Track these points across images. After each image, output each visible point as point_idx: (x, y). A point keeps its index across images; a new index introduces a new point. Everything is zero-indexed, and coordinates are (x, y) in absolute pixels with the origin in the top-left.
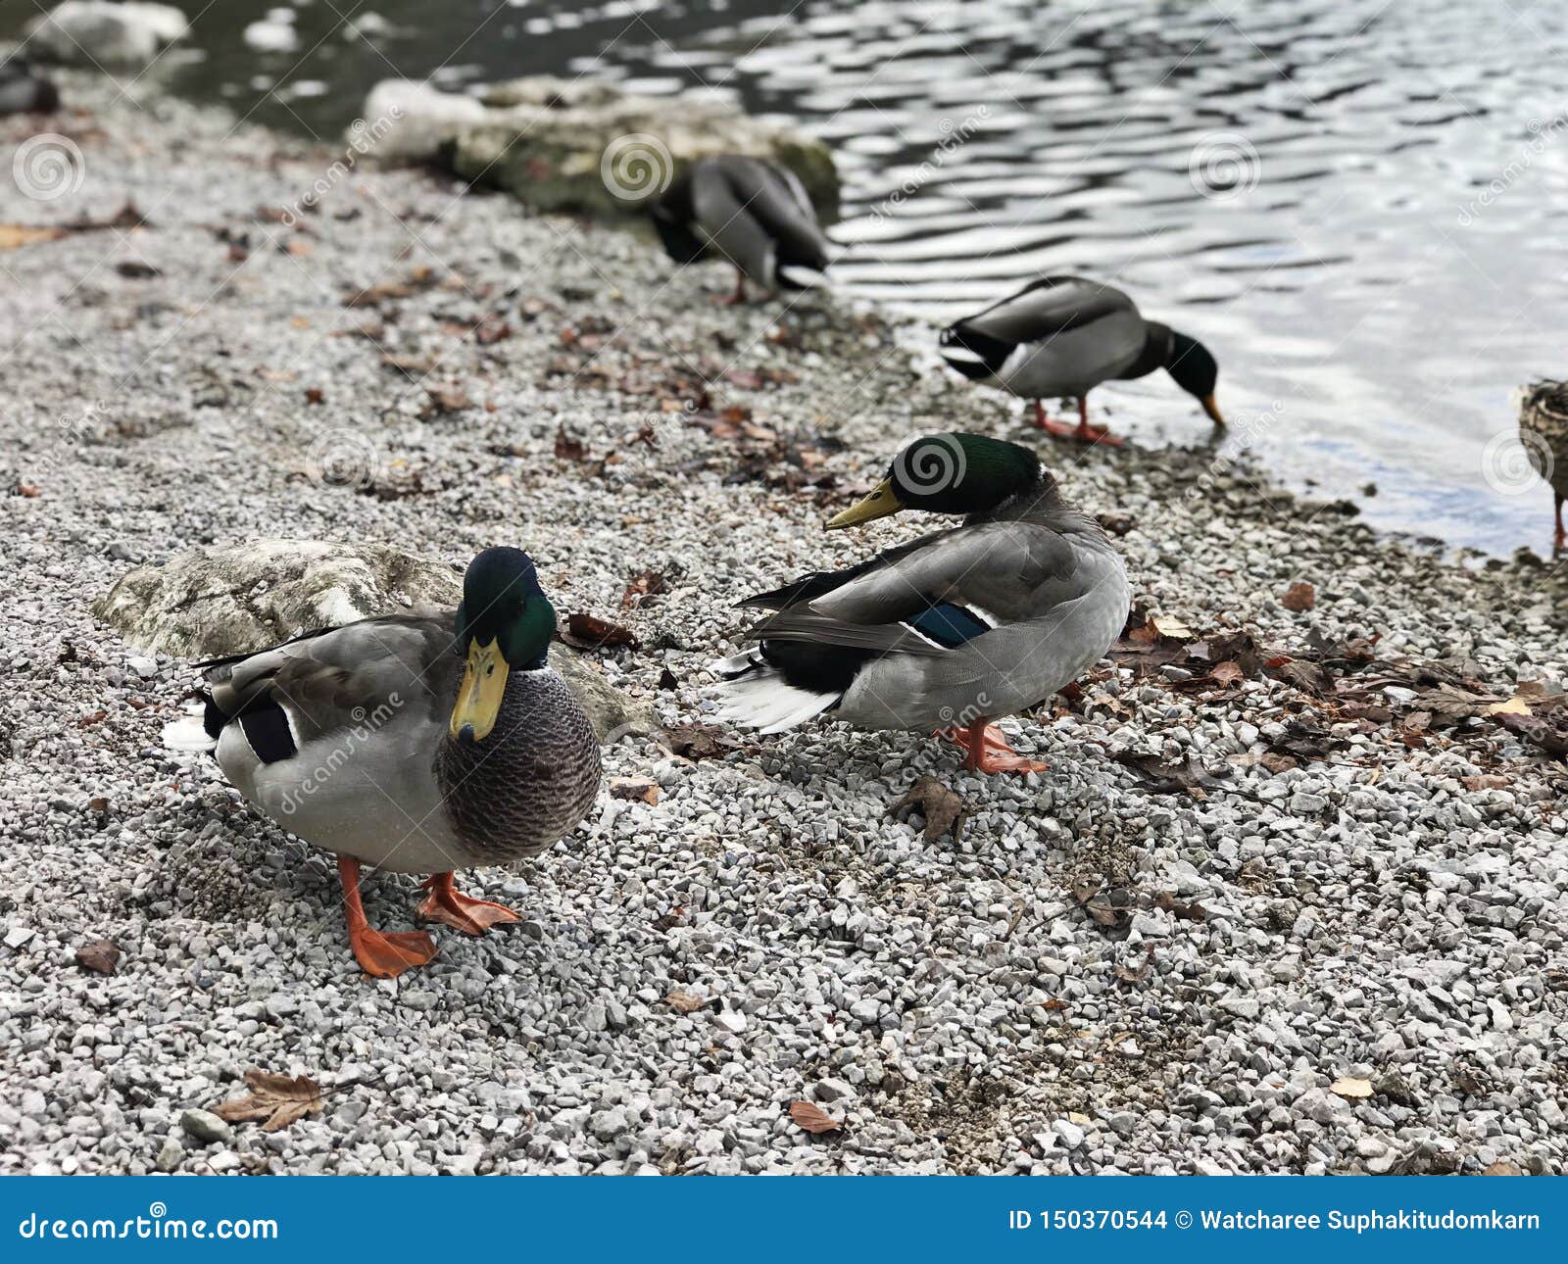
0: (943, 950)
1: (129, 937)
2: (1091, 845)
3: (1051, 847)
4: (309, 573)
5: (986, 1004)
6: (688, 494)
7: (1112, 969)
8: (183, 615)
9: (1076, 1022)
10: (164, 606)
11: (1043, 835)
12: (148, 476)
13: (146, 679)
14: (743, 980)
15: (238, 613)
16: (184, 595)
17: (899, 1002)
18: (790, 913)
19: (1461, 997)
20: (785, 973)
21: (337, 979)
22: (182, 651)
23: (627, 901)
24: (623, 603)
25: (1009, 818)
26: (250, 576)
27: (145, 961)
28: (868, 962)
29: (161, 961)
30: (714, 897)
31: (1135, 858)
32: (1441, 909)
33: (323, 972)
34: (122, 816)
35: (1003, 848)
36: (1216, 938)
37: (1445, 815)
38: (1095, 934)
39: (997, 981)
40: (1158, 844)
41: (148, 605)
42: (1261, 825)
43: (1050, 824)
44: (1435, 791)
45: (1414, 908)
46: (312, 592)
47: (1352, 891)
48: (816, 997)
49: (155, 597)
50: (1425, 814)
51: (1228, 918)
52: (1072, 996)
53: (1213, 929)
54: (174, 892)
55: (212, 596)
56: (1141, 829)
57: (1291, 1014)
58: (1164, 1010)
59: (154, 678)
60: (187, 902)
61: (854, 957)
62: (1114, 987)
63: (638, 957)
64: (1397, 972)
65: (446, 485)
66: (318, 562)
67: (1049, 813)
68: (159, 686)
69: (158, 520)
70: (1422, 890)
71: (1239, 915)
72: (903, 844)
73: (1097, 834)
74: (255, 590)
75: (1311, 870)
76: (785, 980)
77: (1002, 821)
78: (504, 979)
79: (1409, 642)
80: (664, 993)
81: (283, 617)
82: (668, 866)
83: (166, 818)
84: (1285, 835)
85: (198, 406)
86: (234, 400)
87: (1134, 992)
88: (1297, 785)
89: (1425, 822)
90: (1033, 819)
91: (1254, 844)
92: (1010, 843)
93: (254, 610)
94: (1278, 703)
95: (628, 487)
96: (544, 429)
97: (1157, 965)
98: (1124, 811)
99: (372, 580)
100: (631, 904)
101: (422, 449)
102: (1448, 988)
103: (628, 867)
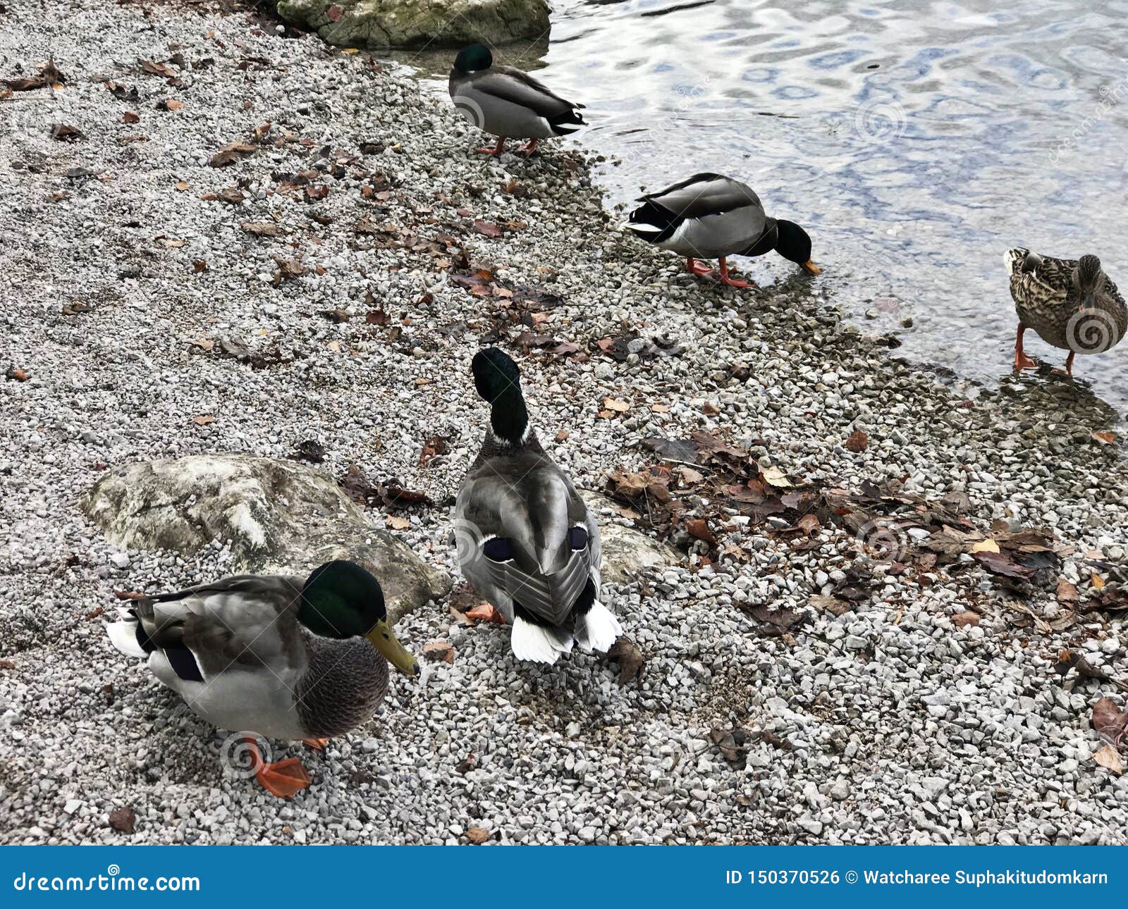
0: (632, 783)
1: (140, 804)
2: (722, 682)
3: (697, 682)
4: (222, 491)
5: (660, 826)
6: (457, 354)
7: (735, 794)
8: (142, 519)
9: (713, 835)
10: (129, 512)
11: (693, 673)
12: (97, 355)
13: (123, 569)
14: (513, 814)
15: (178, 520)
16: (142, 503)
17: (607, 827)
18: (540, 759)
19: (943, 807)
20: (538, 809)
21: (269, 834)
22: (144, 545)
23: (439, 748)
24: (420, 462)
25: (671, 662)
26: (184, 491)
27: (151, 822)
28: (587, 794)
29: (161, 821)
30: (492, 745)
31: (750, 695)
32: (934, 734)
33: (261, 828)
34: (121, 694)
35: (668, 684)
36: (798, 763)
37: (941, 650)
38: (724, 764)
39: (666, 807)
40: (764, 683)
41: (118, 510)
42: (828, 665)
43: (697, 666)
44: (935, 628)
45: (917, 733)
46: (226, 507)
47: (881, 716)
48: (557, 827)
49: (123, 505)
50: (929, 649)
51: (805, 749)
52: (710, 816)
53: (796, 756)
54: (162, 761)
55: (160, 506)
56: (754, 673)
57: (841, 831)
58: (766, 824)
59: (128, 568)
60: (170, 767)
61: (579, 790)
62: (736, 808)
63: (449, 797)
64: (905, 787)
65: (297, 354)
66: (228, 483)
67: (696, 657)
68: (132, 575)
69: (109, 399)
70: (923, 717)
71: (812, 743)
72: (606, 687)
73: (726, 673)
74: (188, 503)
75: (857, 701)
76: (538, 814)
77: (667, 664)
78: (369, 826)
79: (927, 478)
80: (466, 829)
81: (208, 524)
82: (463, 720)
83: (150, 696)
84: (842, 672)
85: (122, 277)
86: (146, 271)
87: (749, 811)
88: (851, 626)
89: (928, 655)
90: (686, 662)
91: (823, 679)
92: (673, 681)
93: (188, 517)
94: (840, 552)
95: (418, 350)
96: (358, 290)
97: (762, 791)
98: (743, 659)
99: (263, 496)
100: (442, 751)
101: (278, 318)
102: (935, 801)
103: (438, 721)
